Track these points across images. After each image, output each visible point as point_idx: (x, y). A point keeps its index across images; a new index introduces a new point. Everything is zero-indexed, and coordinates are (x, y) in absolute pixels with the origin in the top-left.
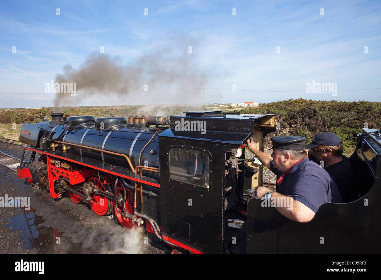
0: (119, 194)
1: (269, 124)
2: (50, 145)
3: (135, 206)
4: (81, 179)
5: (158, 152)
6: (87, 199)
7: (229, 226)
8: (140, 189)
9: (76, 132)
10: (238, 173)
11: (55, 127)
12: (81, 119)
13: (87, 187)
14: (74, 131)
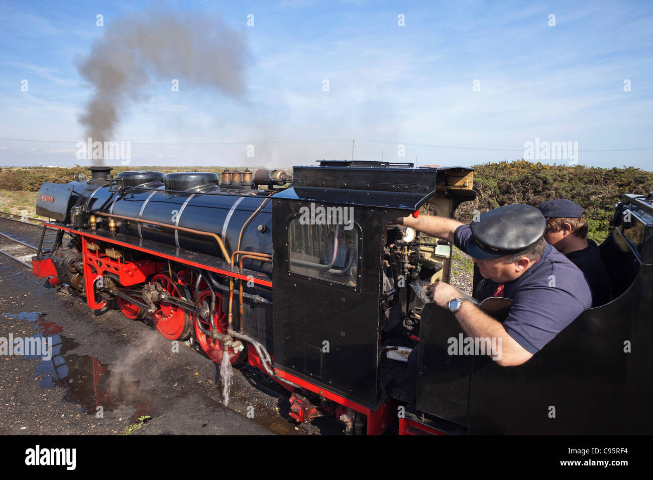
0: (204, 302)
1: (464, 185)
2: (88, 219)
3: (230, 320)
4: (140, 278)
5: (271, 228)
6: (150, 311)
7: (388, 357)
8: (239, 291)
9: (133, 197)
10: (407, 270)
11: (97, 190)
12: (141, 176)
13: (149, 291)
14: (129, 196)
